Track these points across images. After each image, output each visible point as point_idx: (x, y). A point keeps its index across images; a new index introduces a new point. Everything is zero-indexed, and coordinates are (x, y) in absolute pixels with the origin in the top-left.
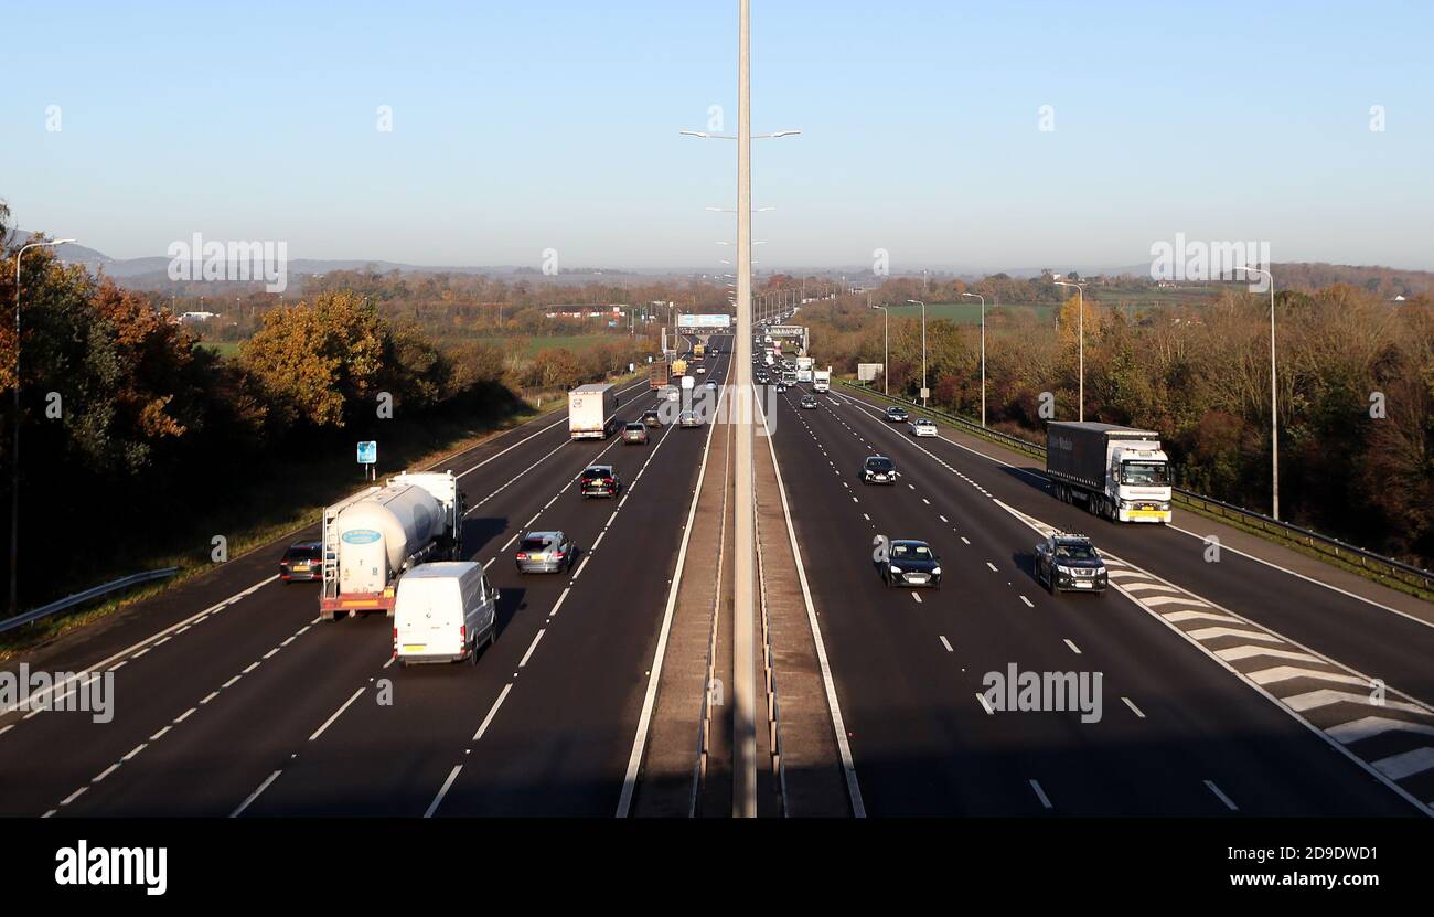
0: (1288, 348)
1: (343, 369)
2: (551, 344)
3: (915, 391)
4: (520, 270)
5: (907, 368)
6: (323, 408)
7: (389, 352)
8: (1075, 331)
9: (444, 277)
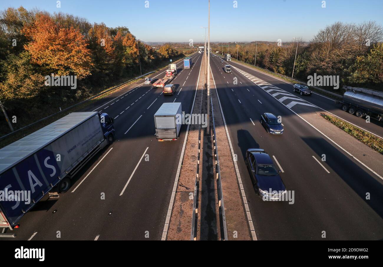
0: (258, 49)
1: (168, 52)
2: (187, 50)
3: (222, 54)
4: (184, 42)
5: (221, 52)
6: (167, 56)
7: (172, 51)
8: (237, 48)
9: (177, 43)
